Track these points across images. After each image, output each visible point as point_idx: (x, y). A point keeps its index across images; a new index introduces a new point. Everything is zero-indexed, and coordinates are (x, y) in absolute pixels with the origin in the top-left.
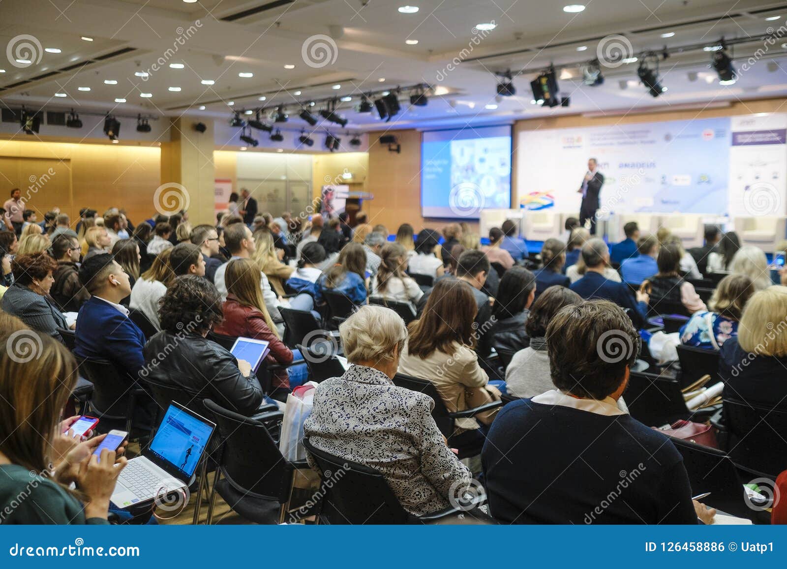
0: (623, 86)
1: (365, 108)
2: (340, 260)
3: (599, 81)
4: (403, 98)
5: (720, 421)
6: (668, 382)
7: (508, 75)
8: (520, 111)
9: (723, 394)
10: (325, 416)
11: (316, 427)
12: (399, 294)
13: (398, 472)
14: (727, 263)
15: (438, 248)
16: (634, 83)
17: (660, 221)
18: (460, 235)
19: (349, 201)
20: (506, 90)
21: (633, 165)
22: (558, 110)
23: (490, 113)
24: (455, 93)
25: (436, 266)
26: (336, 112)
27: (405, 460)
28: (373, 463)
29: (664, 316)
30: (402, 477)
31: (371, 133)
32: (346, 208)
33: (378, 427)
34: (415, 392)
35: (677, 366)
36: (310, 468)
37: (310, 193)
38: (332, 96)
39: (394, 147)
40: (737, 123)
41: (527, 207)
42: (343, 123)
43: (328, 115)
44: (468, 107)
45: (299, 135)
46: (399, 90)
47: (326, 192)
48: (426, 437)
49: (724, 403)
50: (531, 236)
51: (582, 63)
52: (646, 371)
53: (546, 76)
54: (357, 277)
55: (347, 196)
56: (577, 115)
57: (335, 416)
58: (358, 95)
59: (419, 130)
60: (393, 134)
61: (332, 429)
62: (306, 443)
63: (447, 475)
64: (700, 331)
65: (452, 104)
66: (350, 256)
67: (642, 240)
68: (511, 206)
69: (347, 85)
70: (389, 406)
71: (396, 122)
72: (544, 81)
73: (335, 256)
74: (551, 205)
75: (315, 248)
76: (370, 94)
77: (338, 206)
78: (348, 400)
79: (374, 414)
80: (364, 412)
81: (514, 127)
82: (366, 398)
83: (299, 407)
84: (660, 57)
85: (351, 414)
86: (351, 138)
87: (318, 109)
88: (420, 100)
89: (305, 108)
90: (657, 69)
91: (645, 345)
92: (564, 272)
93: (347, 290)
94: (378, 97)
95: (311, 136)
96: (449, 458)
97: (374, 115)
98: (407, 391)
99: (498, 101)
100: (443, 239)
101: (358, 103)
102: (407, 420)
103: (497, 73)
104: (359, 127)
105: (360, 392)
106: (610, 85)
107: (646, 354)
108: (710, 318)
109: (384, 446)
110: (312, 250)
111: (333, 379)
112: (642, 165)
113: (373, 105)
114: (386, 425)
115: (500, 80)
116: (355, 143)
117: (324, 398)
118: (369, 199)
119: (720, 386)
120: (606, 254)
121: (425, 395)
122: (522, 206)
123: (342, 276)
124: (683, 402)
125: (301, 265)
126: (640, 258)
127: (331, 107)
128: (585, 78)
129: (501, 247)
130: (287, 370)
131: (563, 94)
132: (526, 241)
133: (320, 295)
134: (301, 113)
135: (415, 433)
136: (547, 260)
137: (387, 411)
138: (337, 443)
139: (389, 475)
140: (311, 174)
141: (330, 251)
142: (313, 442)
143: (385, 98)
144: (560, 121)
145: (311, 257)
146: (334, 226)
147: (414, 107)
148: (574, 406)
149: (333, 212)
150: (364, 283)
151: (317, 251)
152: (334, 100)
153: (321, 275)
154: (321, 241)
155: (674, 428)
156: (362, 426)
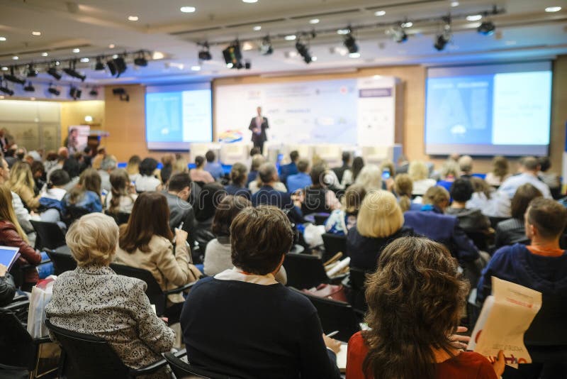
0: (287, 55)
1: (99, 67)
2: (80, 183)
3: (270, 51)
4: (129, 61)
5: (348, 283)
6: (315, 259)
7: (206, 45)
8: (216, 72)
9: (350, 265)
10: (62, 301)
11: (55, 310)
12: (128, 206)
13: (120, 338)
14: (355, 177)
15: (158, 172)
16: (294, 54)
17: (314, 151)
18: (174, 162)
19: (90, 138)
20: (205, 56)
21: (296, 111)
22: (243, 71)
23: (195, 73)
24: (168, 57)
25: (156, 185)
26: (77, 70)
27: (125, 329)
28: (100, 333)
29: (315, 214)
30: (123, 342)
31: (106, 86)
32: (88, 144)
33: (104, 305)
34: (132, 278)
35: (322, 248)
36: (52, 342)
37: (59, 132)
38: (73, 57)
39: (124, 97)
40: (362, 83)
41: (224, 140)
42: (83, 78)
43: (71, 72)
44: (178, 69)
45: (47, 87)
46: (125, 54)
47: (72, 131)
48: (143, 310)
49: (350, 271)
50: (227, 162)
51: (258, 39)
52: (302, 253)
53: (233, 47)
54: (94, 194)
55: (88, 134)
56: (257, 75)
57: (70, 301)
58: (93, 58)
59: (143, 85)
60: (124, 87)
61: (68, 310)
62: (47, 324)
63: (158, 337)
64: (336, 223)
65: (167, 66)
66: (88, 179)
67: (301, 163)
68: (213, 140)
69: (84, 49)
70: (112, 290)
71: (124, 79)
72: (232, 50)
73: (76, 180)
74: (240, 139)
75: (61, 173)
76: (103, 57)
77: (82, 142)
78: (80, 288)
79: (101, 296)
80: (93, 296)
81: (213, 83)
82: (95, 285)
83: (42, 296)
84: (310, 36)
85: (83, 298)
86: (90, 90)
87: (62, 67)
88: (141, 62)
89: (51, 66)
90: (309, 44)
91: (301, 235)
92: (247, 186)
93: (87, 205)
94: (109, 59)
95: (58, 88)
96: (159, 324)
97: (106, 72)
98: (126, 277)
99: (200, 64)
100: (162, 165)
101: (94, 63)
102: (126, 299)
103: (198, 44)
104: (96, 82)
105: (90, 281)
106: (278, 54)
107: (301, 241)
108: (342, 214)
109: (108, 320)
110: (58, 175)
111: (68, 272)
112: (302, 111)
113: (105, 65)
114: (110, 304)
115: (201, 48)
116: (94, 94)
117: (61, 287)
118: (105, 136)
119: (347, 260)
120: (276, 174)
121: (139, 280)
122: (220, 140)
123: (82, 195)
124: (324, 272)
125: (49, 187)
126: (299, 175)
127: (72, 65)
128: (260, 49)
129: (204, 169)
130: (37, 268)
131: (246, 60)
132: (223, 166)
133: (65, 210)
134: (48, 70)
135: (133, 308)
136: (235, 178)
137: (111, 294)
138: (72, 320)
139: (113, 341)
140: (59, 118)
141: (72, 176)
142: (53, 322)
143: (115, 60)
144: (244, 79)
145: (58, 181)
146: (79, 157)
147: (139, 68)
148: (243, 280)
149: (77, 147)
150: (100, 199)
151: (63, 176)
152: (75, 61)
153: (65, 195)
154: (65, 168)
155: (318, 290)
156: (91, 306)
